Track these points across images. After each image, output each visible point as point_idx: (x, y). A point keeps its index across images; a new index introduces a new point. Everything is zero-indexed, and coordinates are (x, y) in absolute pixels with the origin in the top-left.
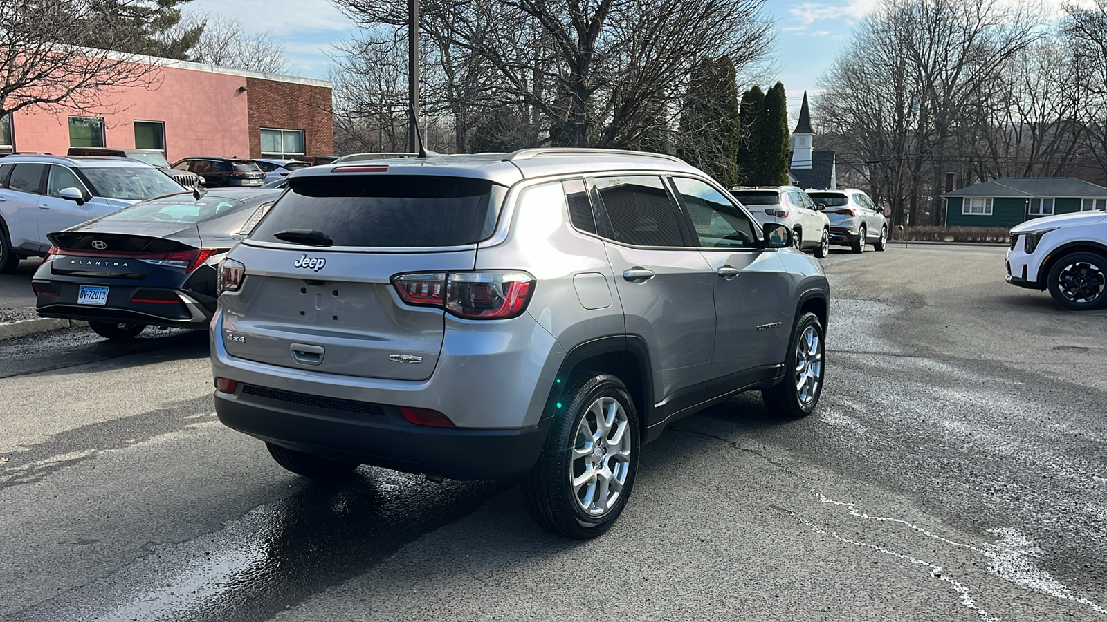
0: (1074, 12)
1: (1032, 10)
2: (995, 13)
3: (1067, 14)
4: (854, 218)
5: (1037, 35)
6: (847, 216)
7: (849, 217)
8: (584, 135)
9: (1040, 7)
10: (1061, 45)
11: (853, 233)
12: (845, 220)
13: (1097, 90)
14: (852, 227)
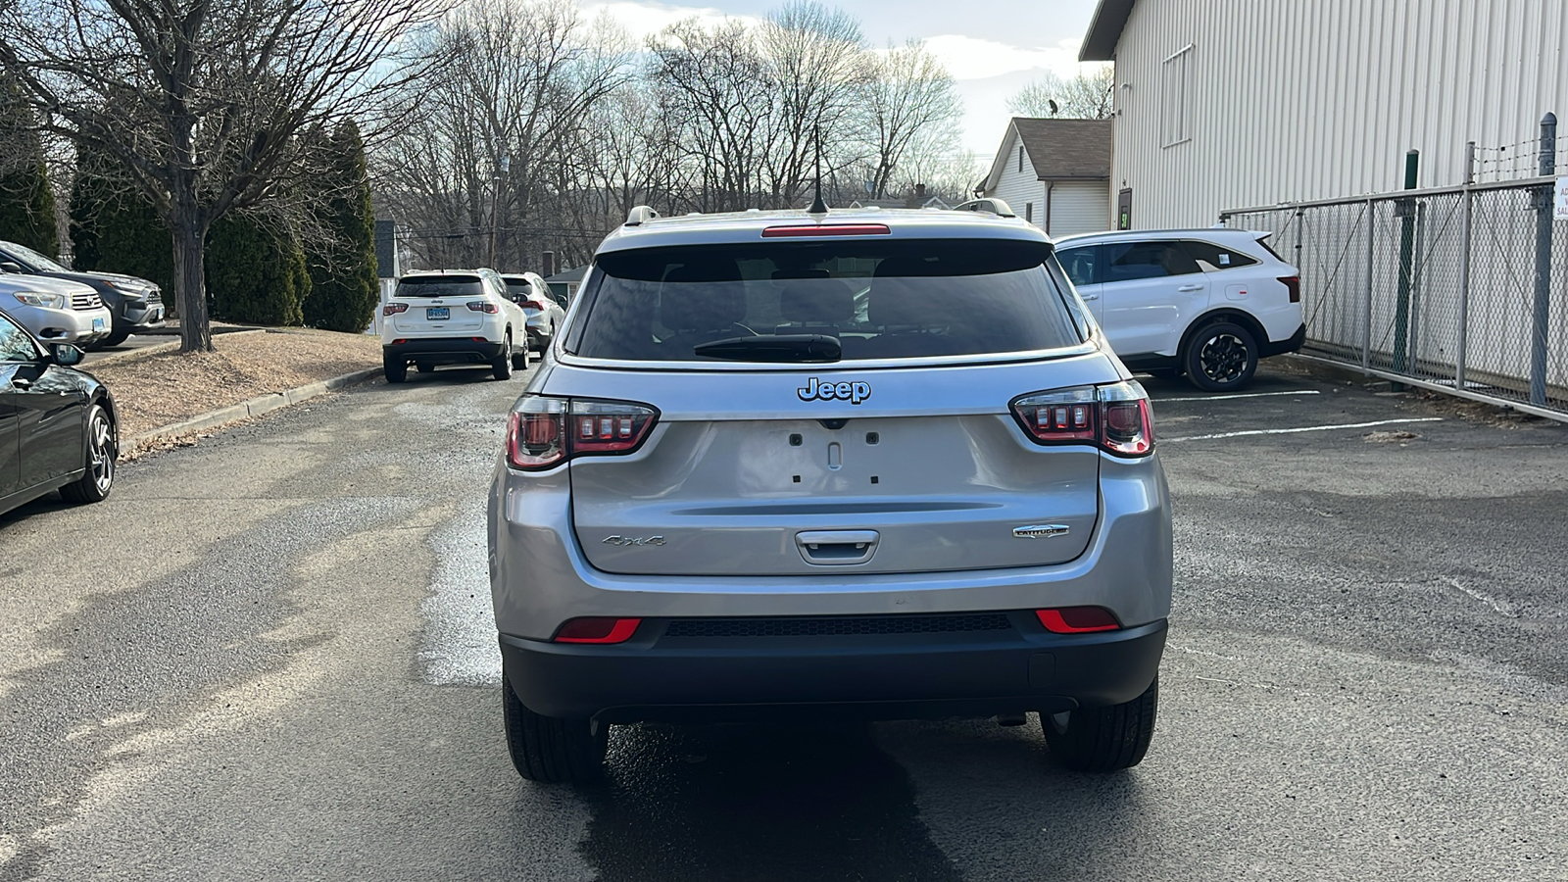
0: (661, 51)
1: (615, 45)
2: (572, 43)
3: (654, 53)
4: (541, 313)
5: (624, 77)
6: (534, 310)
7: (536, 312)
8: (189, 188)
9: (622, 42)
10: (644, 91)
11: (543, 334)
12: (532, 316)
13: (691, 150)
14: (541, 324)
